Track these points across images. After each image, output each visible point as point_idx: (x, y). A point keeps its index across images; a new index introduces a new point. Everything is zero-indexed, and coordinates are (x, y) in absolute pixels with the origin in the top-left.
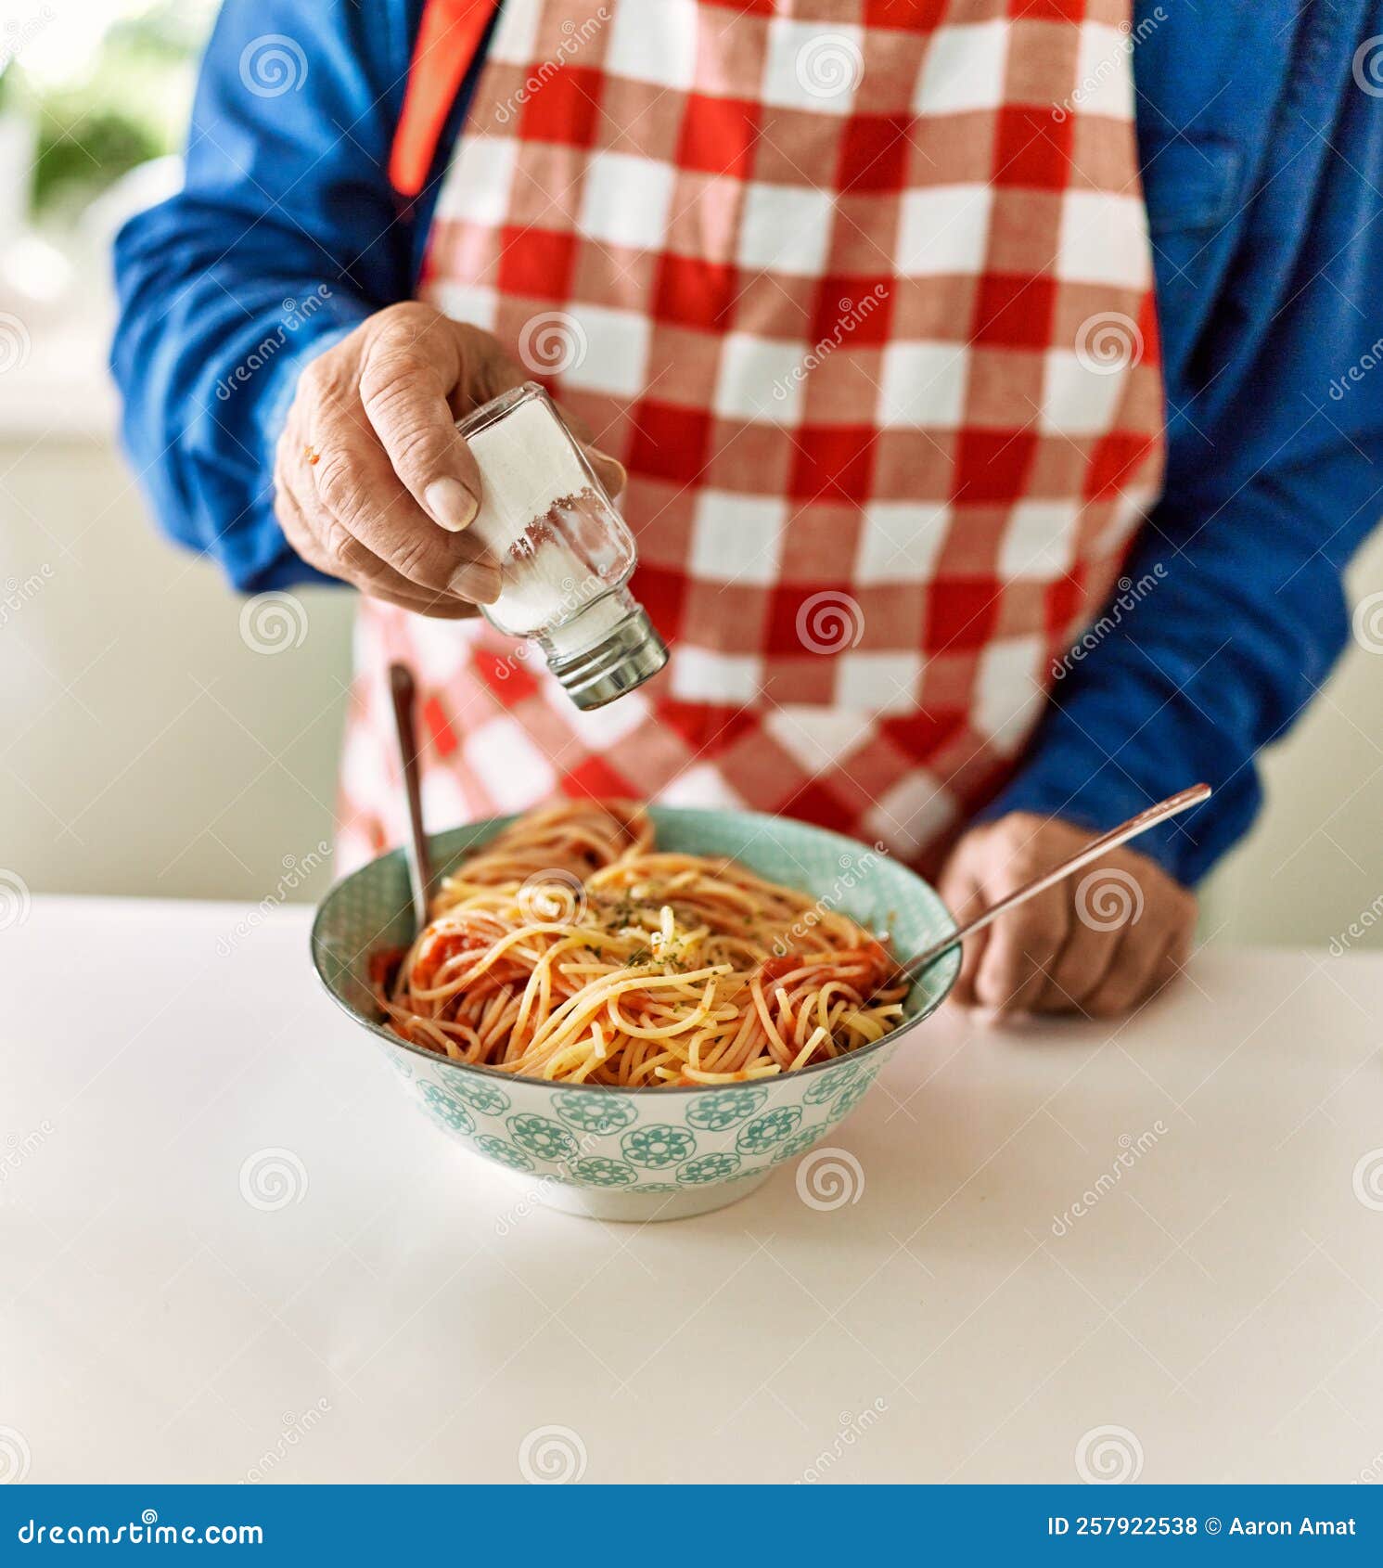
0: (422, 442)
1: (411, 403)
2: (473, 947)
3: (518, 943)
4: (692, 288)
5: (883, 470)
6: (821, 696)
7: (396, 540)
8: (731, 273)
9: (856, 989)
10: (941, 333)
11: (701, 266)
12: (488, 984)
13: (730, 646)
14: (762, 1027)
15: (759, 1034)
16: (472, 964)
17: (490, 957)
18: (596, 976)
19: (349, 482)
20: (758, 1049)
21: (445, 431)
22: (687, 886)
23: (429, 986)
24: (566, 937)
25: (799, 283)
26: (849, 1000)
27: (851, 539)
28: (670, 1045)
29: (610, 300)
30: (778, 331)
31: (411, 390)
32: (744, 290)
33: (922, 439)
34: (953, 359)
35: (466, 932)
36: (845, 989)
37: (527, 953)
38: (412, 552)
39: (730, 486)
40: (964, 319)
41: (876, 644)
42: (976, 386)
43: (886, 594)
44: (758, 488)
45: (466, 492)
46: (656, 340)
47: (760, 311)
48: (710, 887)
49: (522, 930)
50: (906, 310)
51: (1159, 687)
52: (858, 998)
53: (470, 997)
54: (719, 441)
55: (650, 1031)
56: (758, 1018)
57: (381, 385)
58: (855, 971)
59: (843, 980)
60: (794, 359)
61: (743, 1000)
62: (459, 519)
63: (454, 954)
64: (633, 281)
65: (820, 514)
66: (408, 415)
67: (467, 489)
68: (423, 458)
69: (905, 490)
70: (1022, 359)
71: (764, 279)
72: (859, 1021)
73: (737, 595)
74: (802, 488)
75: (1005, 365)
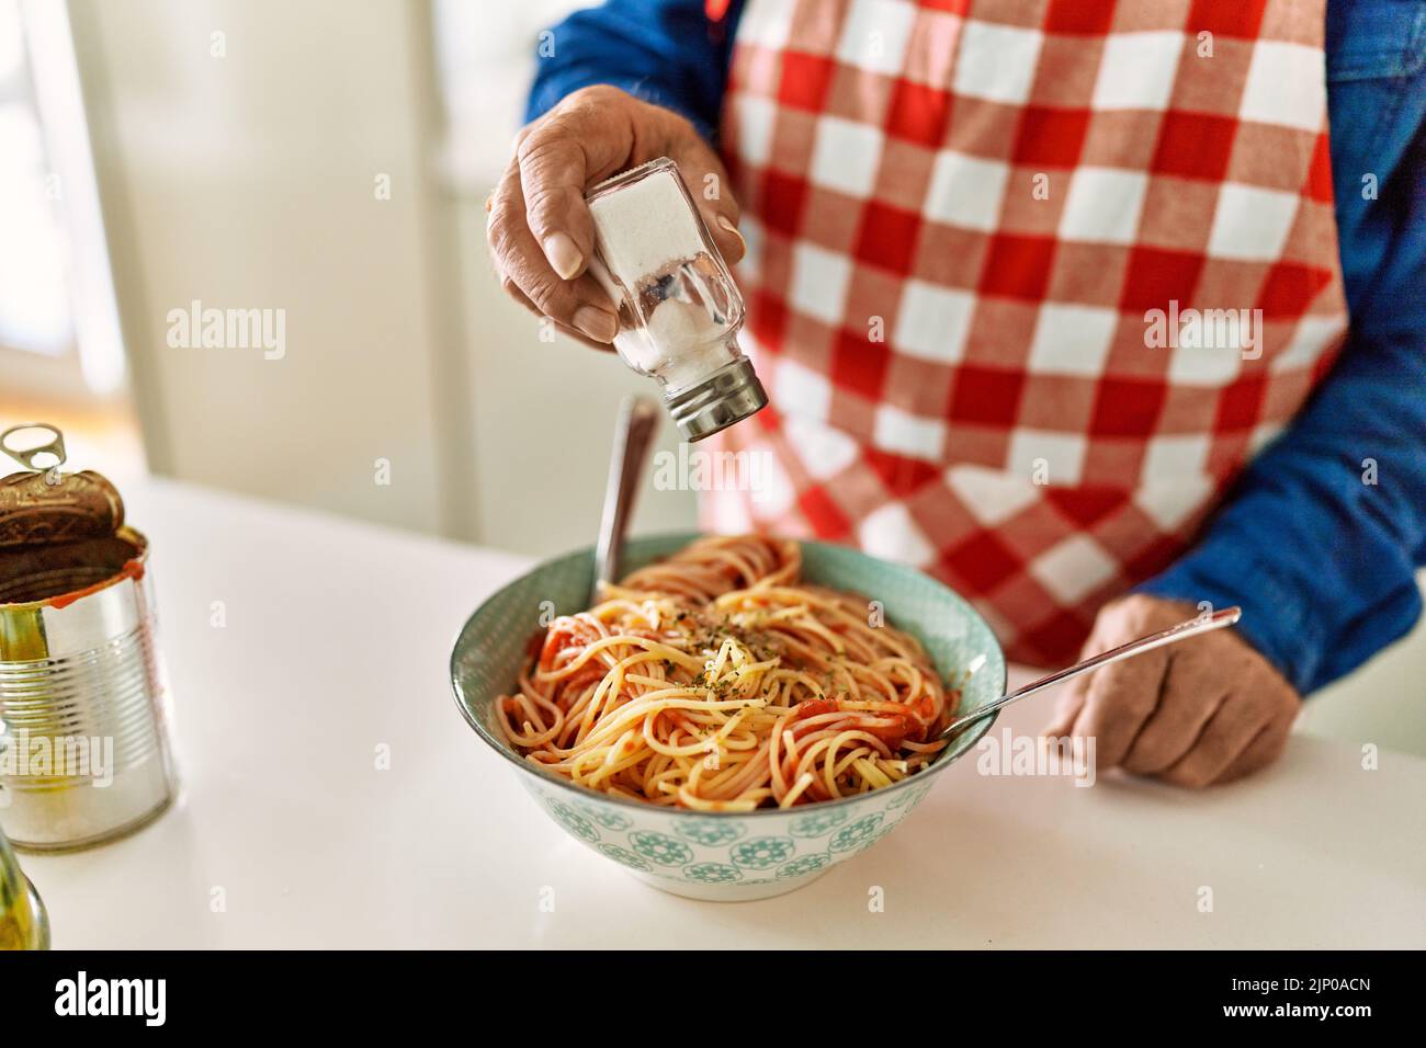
0: (544, 202)
1: (544, 167)
2: (577, 645)
3: (607, 649)
4: (918, 111)
5: (1058, 277)
6: (996, 461)
7: (532, 280)
8: (948, 97)
9: (881, 739)
10: (1123, 162)
11: (925, 90)
12: (582, 678)
13: (921, 410)
14: (768, 765)
15: (765, 769)
16: (575, 657)
17: (585, 654)
18: (654, 689)
19: (502, 229)
20: (762, 780)
21: (565, 193)
22: (787, 619)
23: (550, 670)
24: (645, 650)
25: (1005, 109)
26: (872, 748)
27: (1027, 333)
28: (681, 763)
29: (853, 114)
30: (983, 150)
31: (548, 155)
32: (958, 111)
33: (1099, 252)
34: (1133, 185)
35: (573, 632)
36: (867, 737)
37: (608, 659)
38: (542, 292)
39: (932, 278)
40: (1146, 152)
41: (1046, 424)
42: (1151, 210)
43: (1058, 383)
44: (954, 282)
45: (573, 246)
46: (887, 149)
47: (968, 129)
48: (810, 624)
49: (614, 638)
50: (1097, 139)
51: (1329, 501)
52: (883, 748)
53: (572, 684)
54: (926, 239)
55: (672, 749)
56: (768, 754)
57: (529, 150)
58: (885, 722)
59: (869, 730)
60: (997, 173)
61: (764, 735)
62: (566, 269)
63: (565, 648)
64: (873, 99)
65: (1003, 308)
66: (540, 177)
67: (575, 243)
68: (543, 214)
69: (1077, 294)
70: (1198, 189)
71: (974, 103)
72: (868, 769)
73: (927, 369)
74: (990, 285)
75: (1179, 194)
